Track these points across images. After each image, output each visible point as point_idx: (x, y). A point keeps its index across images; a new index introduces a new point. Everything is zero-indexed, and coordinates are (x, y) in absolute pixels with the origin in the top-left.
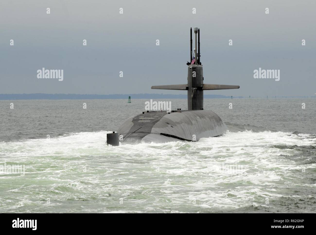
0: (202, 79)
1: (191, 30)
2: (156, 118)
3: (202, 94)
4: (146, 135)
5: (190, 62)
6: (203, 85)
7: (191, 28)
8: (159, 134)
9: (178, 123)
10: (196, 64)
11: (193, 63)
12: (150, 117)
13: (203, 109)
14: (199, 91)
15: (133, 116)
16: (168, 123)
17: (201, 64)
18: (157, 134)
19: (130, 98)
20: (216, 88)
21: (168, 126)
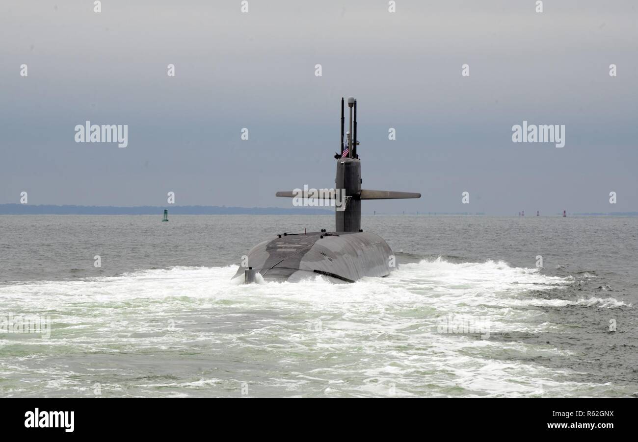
0: (360, 181)
1: (343, 101)
2: (304, 245)
3: (359, 206)
4: (293, 273)
5: (339, 153)
6: (361, 191)
7: (343, 98)
8: (312, 271)
9: (339, 254)
10: (351, 158)
11: (344, 155)
12: (294, 244)
13: (362, 231)
14: (355, 201)
15: (266, 242)
16: (324, 254)
17: (357, 158)
18: (309, 271)
19: (166, 212)
20: (383, 196)
21: (324, 259)
